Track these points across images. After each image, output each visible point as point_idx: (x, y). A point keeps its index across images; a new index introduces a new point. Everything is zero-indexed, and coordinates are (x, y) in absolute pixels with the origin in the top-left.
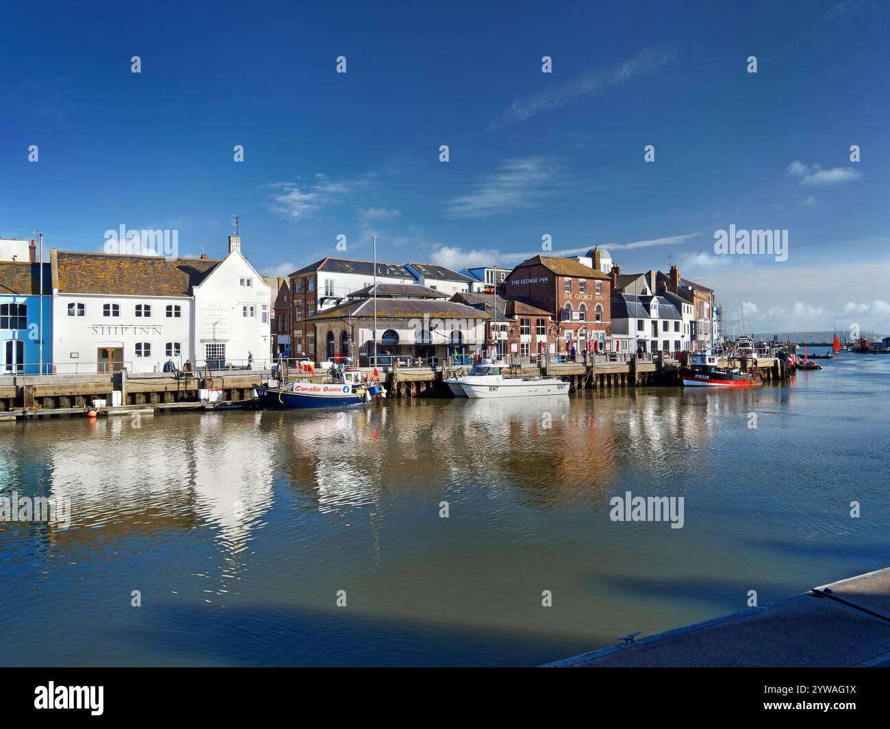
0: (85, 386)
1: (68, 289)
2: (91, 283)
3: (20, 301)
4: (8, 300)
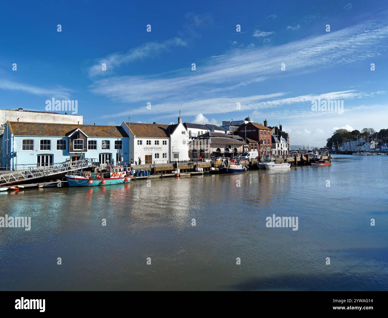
0: (167, 168)
1: (138, 136)
2: (141, 133)
3: (120, 139)
4: (116, 139)
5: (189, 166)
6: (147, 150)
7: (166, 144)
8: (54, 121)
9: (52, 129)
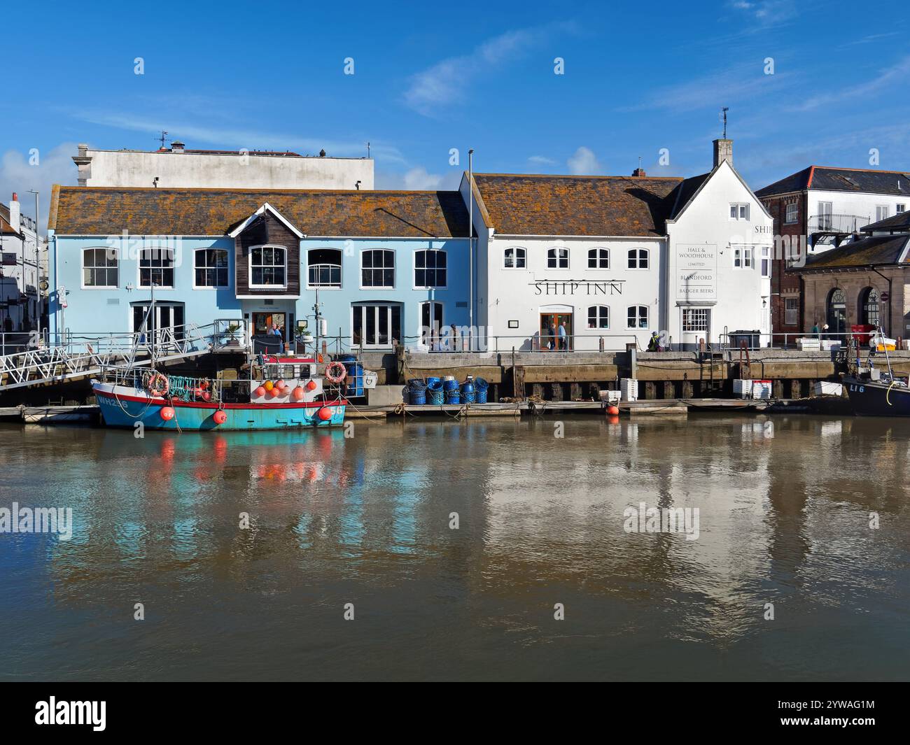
0: (583, 369)
1: (505, 230)
2: (528, 218)
3: (438, 246)
4: (423, 246)
5: (702, 369)
6: (552, 291)
7: (644, 264)
8: (272, 183)
9: (188, 207)
